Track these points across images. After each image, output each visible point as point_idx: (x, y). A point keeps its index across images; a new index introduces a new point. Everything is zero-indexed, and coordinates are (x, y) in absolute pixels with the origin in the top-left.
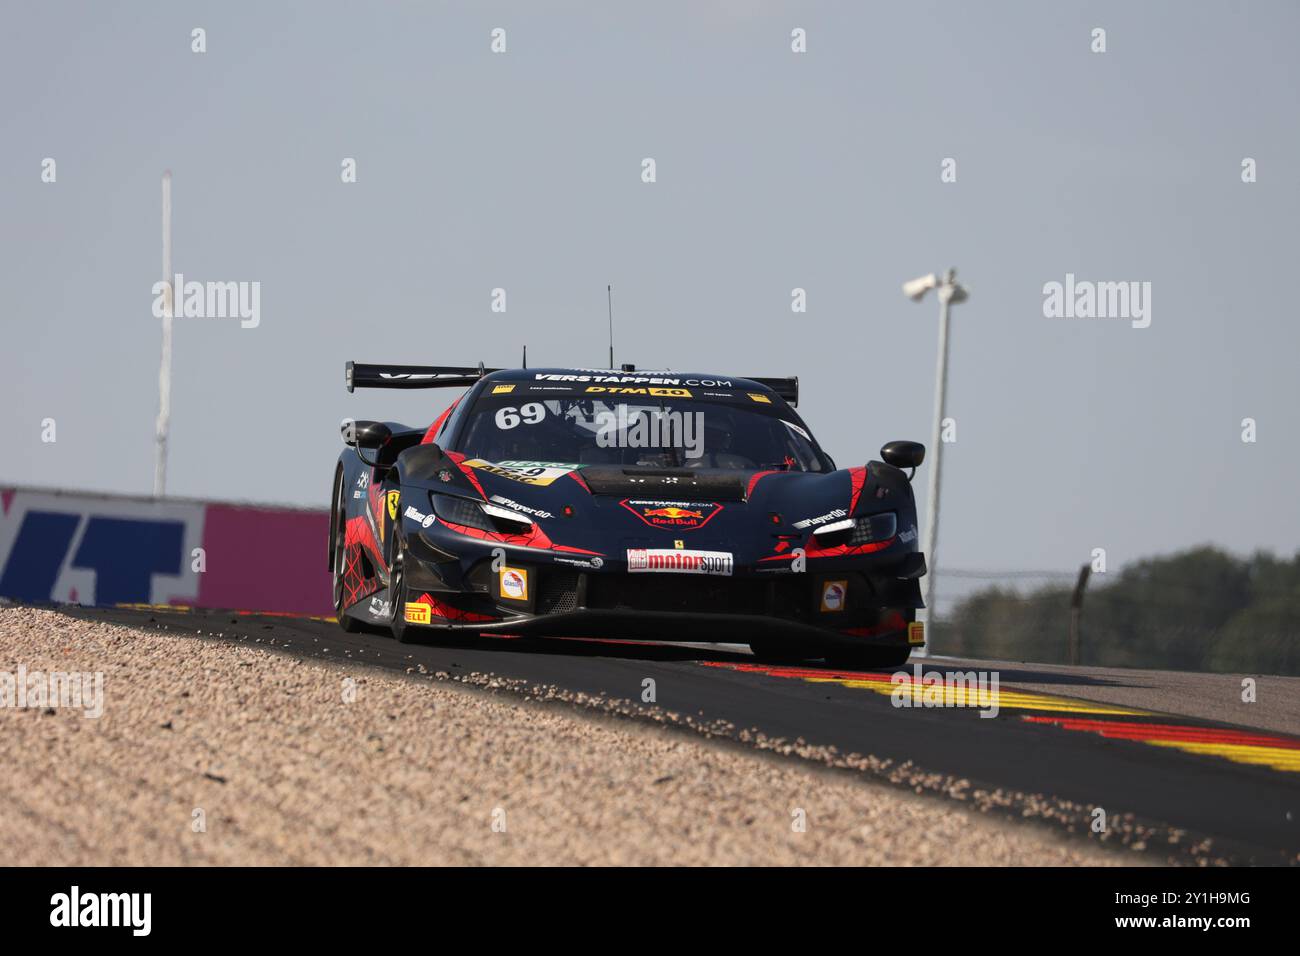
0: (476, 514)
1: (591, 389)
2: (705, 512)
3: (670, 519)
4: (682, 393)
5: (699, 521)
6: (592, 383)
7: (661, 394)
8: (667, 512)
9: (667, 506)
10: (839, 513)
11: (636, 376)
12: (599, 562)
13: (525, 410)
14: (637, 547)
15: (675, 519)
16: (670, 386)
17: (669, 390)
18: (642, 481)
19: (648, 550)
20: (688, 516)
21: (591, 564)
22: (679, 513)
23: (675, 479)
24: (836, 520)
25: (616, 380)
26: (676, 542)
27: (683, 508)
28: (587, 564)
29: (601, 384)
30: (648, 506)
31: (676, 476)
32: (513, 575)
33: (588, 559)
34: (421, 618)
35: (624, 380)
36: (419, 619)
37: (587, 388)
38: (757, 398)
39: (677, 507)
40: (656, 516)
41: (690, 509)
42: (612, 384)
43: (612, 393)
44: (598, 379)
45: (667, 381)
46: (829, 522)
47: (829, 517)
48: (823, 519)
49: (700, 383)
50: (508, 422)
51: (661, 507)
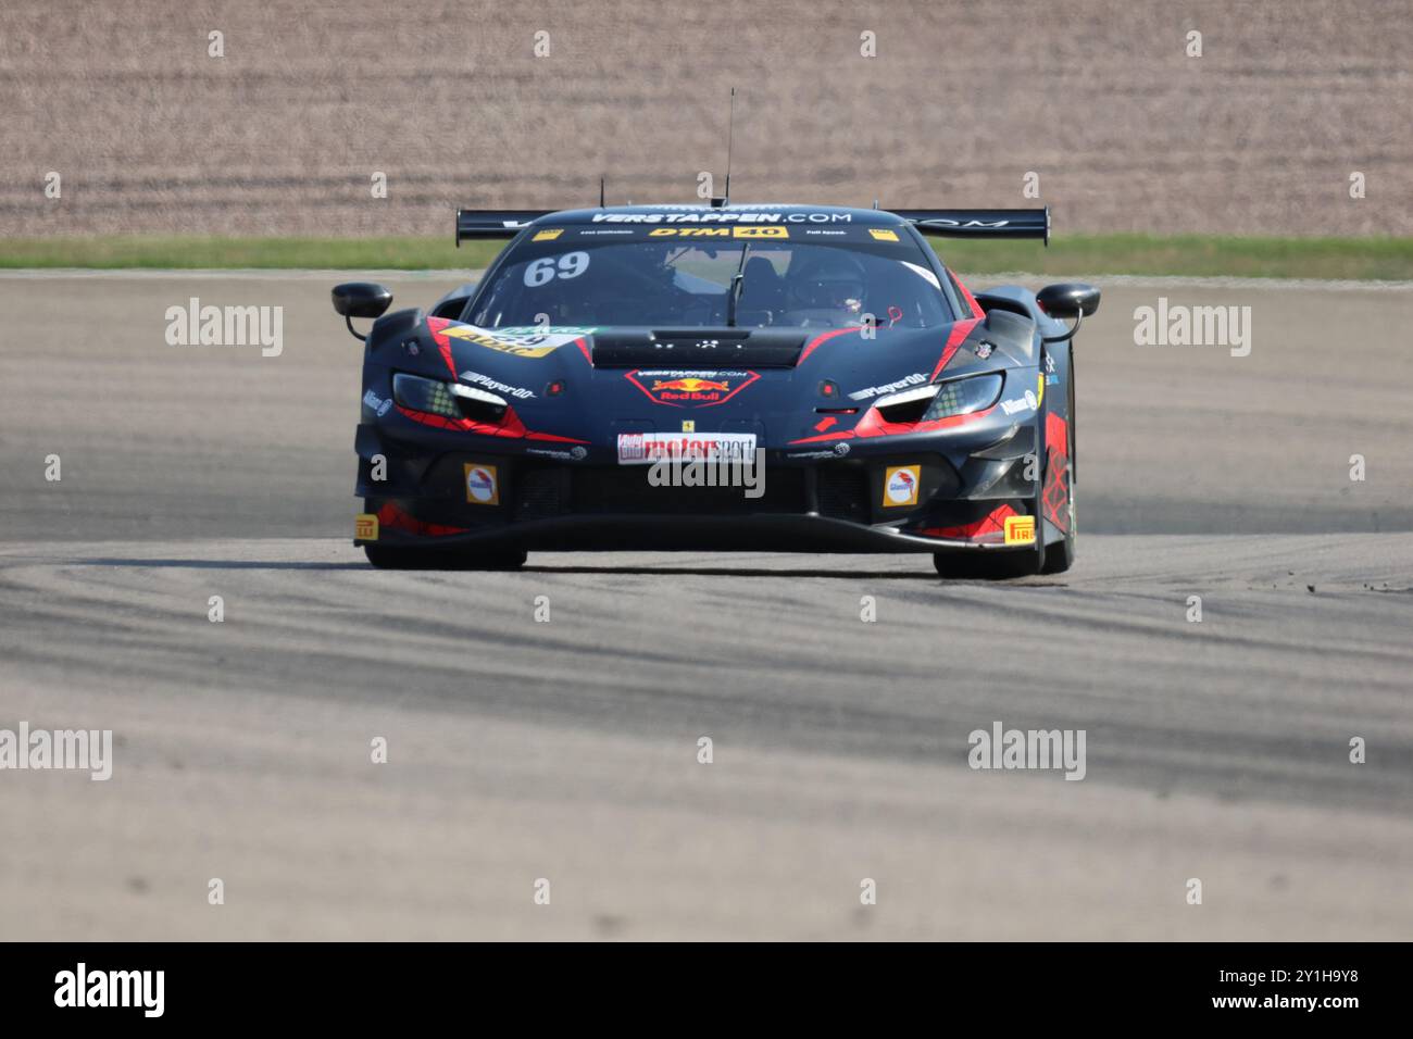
0: (446, 395)
1: (657, 233)
2: (734, 383)
3: (684, 392)
4: (776, 232)
5: (722, 394)
6: (663, 224)
7: (748, 235)
8: (683, 385)
9: (685, 377)
10: (917, 378)
11: (722, 213)
12: (581, 452)
13: (565, 262)
14: (631, 432)
15: (691, 393)
16: (766, 223)
17: (760, 230)
18: (670, 346)
19: (645, 435)
20: (709, 388)
21: (572, 454)
22: (698, 385)
23: (715, 342)
24: (911, 387)
25: (695, 218)
26: (685, 423)
27: (706, 378)
28: (566, 455)
29: (676, 225)
30: (658, 378)
31: (715, 339)
32: (481, 474)
33: (568, 450)
34: (368, 532)
35: (706, 218)
36: (366, 535)
37: (653, 230)
38: (879, 235)
39: (698, 377)
40: (668, 390)
41: (718, 380)
42: (689, 224)
43: (683, 237)
44: (672, 218)
45: (762, 218)
46: (899, 391)
47: (903, 383)
48: (891, 387)
49: (807, 218)
50: (539, 277)
51: (678, 378)
